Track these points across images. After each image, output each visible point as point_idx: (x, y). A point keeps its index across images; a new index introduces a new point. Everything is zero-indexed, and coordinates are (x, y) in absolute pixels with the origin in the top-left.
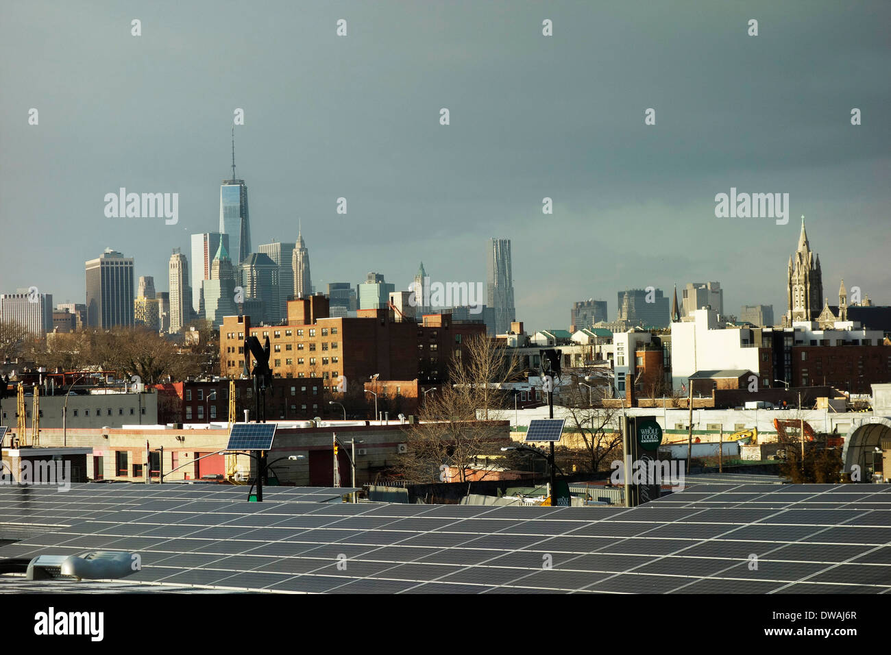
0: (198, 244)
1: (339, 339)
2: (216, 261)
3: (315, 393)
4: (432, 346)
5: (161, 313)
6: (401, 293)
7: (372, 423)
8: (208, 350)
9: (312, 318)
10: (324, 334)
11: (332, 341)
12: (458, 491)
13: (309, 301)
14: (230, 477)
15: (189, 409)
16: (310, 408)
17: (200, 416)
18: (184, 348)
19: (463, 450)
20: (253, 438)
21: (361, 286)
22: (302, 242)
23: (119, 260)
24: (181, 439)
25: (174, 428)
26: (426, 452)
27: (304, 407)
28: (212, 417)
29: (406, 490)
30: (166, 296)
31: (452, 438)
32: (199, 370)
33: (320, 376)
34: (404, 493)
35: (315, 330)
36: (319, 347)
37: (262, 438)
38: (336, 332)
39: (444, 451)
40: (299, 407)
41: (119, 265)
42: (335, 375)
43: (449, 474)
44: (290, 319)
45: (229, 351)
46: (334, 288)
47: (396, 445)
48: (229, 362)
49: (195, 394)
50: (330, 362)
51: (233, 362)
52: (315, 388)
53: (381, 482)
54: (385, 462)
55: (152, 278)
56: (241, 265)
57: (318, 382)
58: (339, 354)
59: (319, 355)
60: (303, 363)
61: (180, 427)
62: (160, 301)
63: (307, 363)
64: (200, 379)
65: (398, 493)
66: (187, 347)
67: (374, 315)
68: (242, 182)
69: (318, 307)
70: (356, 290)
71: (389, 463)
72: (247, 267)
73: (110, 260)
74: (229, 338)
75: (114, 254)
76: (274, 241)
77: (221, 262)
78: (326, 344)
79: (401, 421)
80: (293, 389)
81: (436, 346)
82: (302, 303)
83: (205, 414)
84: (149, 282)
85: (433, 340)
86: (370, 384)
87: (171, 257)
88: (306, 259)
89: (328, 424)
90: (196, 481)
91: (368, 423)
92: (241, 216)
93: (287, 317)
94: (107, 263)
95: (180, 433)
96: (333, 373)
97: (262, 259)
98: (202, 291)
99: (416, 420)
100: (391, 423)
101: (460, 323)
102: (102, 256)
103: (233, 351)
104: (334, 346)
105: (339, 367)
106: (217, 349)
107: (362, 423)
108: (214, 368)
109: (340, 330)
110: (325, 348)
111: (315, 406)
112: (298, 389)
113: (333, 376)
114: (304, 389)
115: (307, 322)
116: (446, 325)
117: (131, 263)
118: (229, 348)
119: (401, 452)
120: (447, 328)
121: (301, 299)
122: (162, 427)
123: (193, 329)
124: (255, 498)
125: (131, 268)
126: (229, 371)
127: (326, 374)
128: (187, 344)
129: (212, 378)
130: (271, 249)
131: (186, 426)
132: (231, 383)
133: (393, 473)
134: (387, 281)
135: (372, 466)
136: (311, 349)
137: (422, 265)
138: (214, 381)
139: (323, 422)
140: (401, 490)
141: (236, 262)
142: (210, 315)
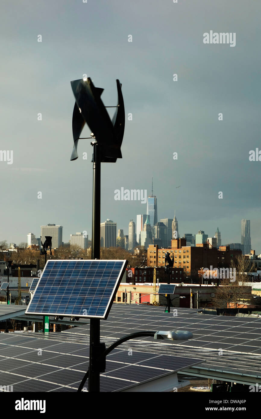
0: (139, 218)
1: (189, 254)
2: (145, 224)
3: (181, 274)
4: (222, 258)
5: (126, 243)
6: (211, 238)
7: (202, 285)
8: (143, 256)
9: (180, 246)
10: (184, 252)
11: (187, 255)
12: (234, 312)
13: (179, 240)
14: (153, 303)
15: (136, 278)
16: (179, 279)
17: (140, 281)
18: (134, 255)
19: (236, 297)
20: (167, 290)
21: (196, 235)
22: (176, 219)
23: (111, 223)
24: (135, 289)
25: (132, 284)
26: (222, 297)
27: (177, 278)
28: (144, 281)
29: (216, 310)
30: (127, 237)
31: (232, 292)
32: (139, 264)
33: (183, 267)
34: (215, 312)
35: (181, 251)
36: (182, 257)
37: (170, 290)
38: (188, 252)
39: (229, 297)
40: (175, 279)
41: (112, 225)
42: (188, 267)
43: (232, 305)
44: (172, 246)
45: (150, 257)
46: (186, 236)
47: (210, 294)
48: (150, 261)
49: (139, 272)
50: (186, 262)
51: (152, 261)
52: (181, 272)
53: (207, 307)
54: (207, 300)
55: (123, 230)
56: (154, 226)
57: (182, 269)
58: (189, 260)
59: (182, 260)
60: (176, 262)
61: (135, 284)
62: (125, 238)
63: (178, 262)
64: (140, 267)
65: (213, 311)
66: (135, 255)
67: (202, 246)
68: (155, 197)
69: (182, 242)
70: (194, 237)
71: (208, 300)
72: (156, 227)
73: (108, 223)
74: (151, 252)
75: (110, 221)
76: (166, 218)
77: (147, 225)
78: (185, 256)
79: (212, 285)
80: (173, 272)
81: (224, 258)
82: (177, 241)
83: (142, 280)
84: (122, 231)
85: (223, 256)
86: (200, 271)
87: (129, 222)
88: (177, 225)
89: (186, 285)
90: (140, 304)
91: (200, 285)
92: (154, 209)
93: (171, 246)
94: (108, 224)
95: (134, 286)
96: (187, 267)
97: (161, 224)
98: (140, 235)
99: (218, 285)
100: (209, 286)
101: (233, 250)
102: (106, 222)
103: (152, 257)
104: (188, 257)
105: (189, 265)
106: (146, 256)
107: (198, 285)
108: (145, 263)
109: (190, 251)
110: (184, 257)
111: (181, 278)
112: (175, 272)
113: (187, 268)
114: (177, 272)
115: (178, 248)
116: (228, 250)
117: (116, 225)
118: (151, 256)
119: (212, 296)
120: (228, 252)
121: (176, 239)
122: (128, 284)
123: (137, 249)
124: (167, 311)
125: (116, 226)
126: (150, 265)
127: (185, 267)
128: (135, 254)
129: (145, 267)
130: (165, 221)
131: (136, 284)
132: (155, 269)
133: (211, 304)
134: (205, 233)
135: (202, 301)
136: (179, 258)
137: (218, 228)
138: (145, 268)
139: (184, 284)
140: (214, 310)
141: (152, 225)
142: (143, 244)
